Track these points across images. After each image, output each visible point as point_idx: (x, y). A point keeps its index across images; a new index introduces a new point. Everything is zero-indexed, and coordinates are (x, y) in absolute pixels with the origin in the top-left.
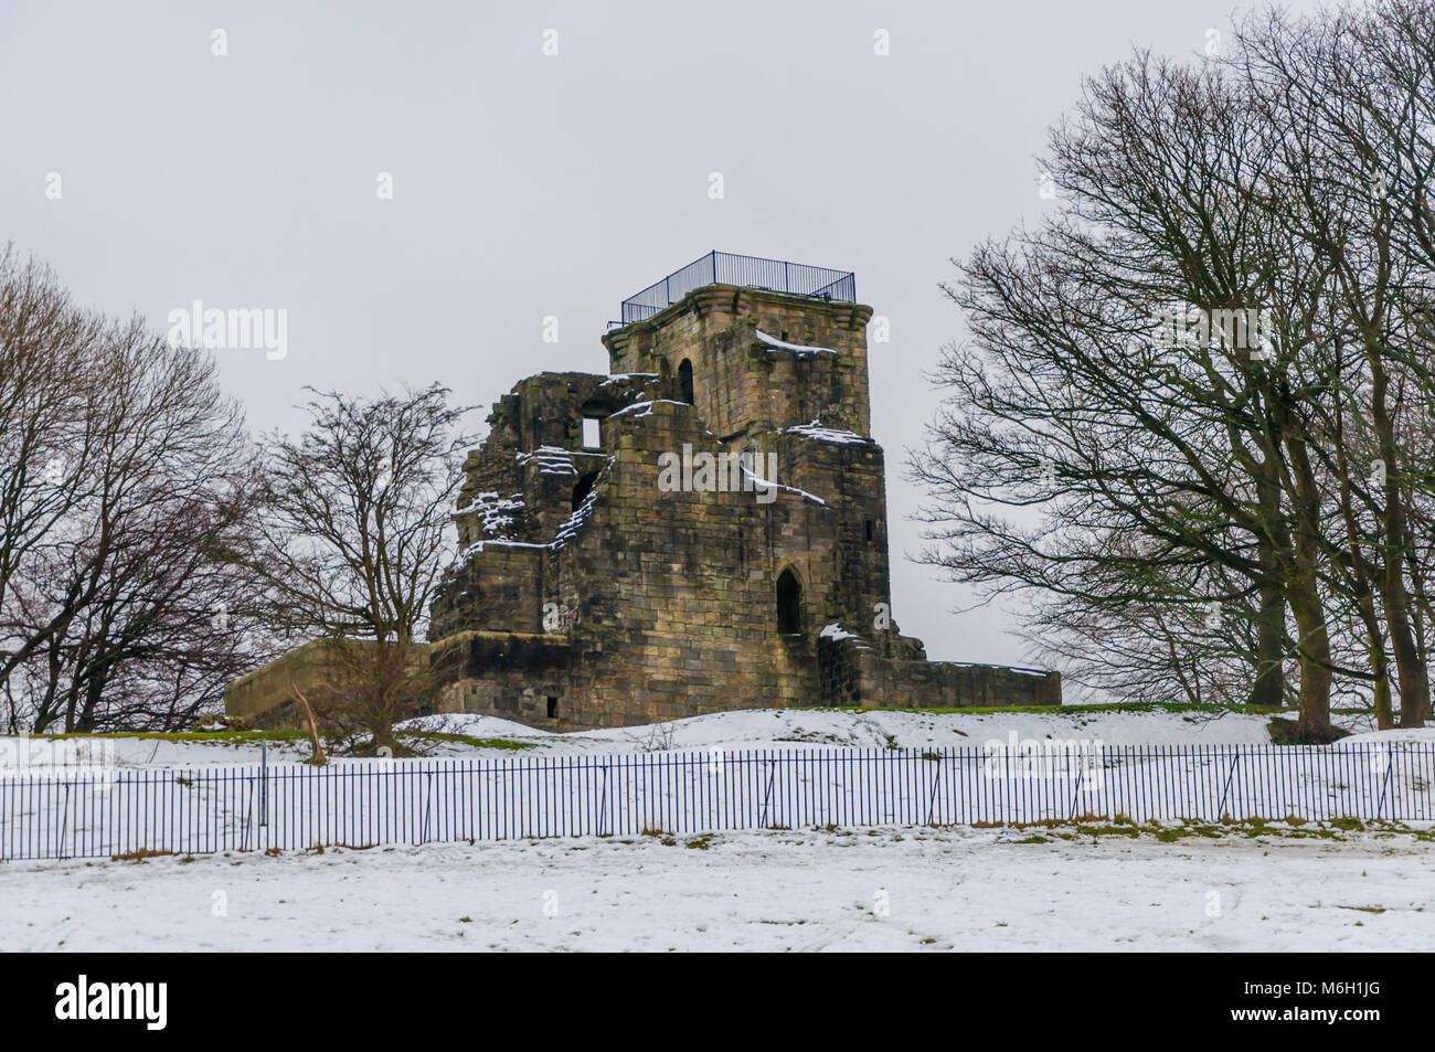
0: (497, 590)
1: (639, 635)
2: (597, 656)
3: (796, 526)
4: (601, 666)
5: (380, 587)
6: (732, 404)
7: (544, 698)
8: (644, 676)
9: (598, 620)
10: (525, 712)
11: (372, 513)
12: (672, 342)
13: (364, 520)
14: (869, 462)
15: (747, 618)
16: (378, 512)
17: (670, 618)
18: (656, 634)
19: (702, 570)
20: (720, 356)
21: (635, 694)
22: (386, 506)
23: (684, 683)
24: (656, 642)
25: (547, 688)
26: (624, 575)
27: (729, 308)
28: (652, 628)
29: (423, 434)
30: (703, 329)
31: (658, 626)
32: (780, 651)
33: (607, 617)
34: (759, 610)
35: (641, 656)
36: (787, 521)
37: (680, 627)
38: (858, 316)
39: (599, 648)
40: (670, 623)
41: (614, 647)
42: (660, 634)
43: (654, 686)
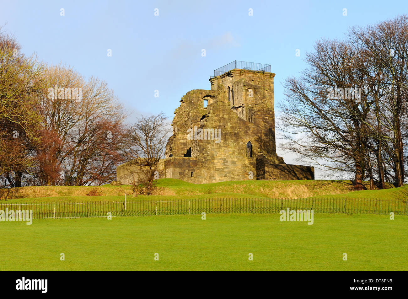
0: (181, 144)
1: (213, 157)
2: (203, 162)
3: (252, 131)
4: (204, 165)
5: (150, 156)
6: (239, 99)
7: (190, 172)
8: (214, 167)
9: (203, 154)
10: (186, 175)
11: (149, 140)
12: (226, 82)
13: (147, 141)
14: (271, 115)
15: (239, 154)
16: (150, 140)
17: (221, 153)
18: (217, 157)
19: (228, 142)
20: (236, 87)
21: (212, 171)
22: (152, 138)
23: (223, 169)
24: (217, 159)
25: (191, 170)
26: (210, 143)
27: (239, 75)
28: (216, 156)
29: (160, 122)
30: (233, 80)
31: (218, 155)
32: (247, 161)
33: (205, 153)
34: (242, 151)
35: (213, 163)
36: (249, 130)
37: (223, 156)
38: (272, 76)
39: (204, 160)
40: (220, 155)
41: (207, 160)
42: (218, 157)
43: (216, 169)
